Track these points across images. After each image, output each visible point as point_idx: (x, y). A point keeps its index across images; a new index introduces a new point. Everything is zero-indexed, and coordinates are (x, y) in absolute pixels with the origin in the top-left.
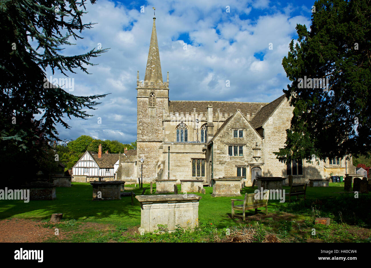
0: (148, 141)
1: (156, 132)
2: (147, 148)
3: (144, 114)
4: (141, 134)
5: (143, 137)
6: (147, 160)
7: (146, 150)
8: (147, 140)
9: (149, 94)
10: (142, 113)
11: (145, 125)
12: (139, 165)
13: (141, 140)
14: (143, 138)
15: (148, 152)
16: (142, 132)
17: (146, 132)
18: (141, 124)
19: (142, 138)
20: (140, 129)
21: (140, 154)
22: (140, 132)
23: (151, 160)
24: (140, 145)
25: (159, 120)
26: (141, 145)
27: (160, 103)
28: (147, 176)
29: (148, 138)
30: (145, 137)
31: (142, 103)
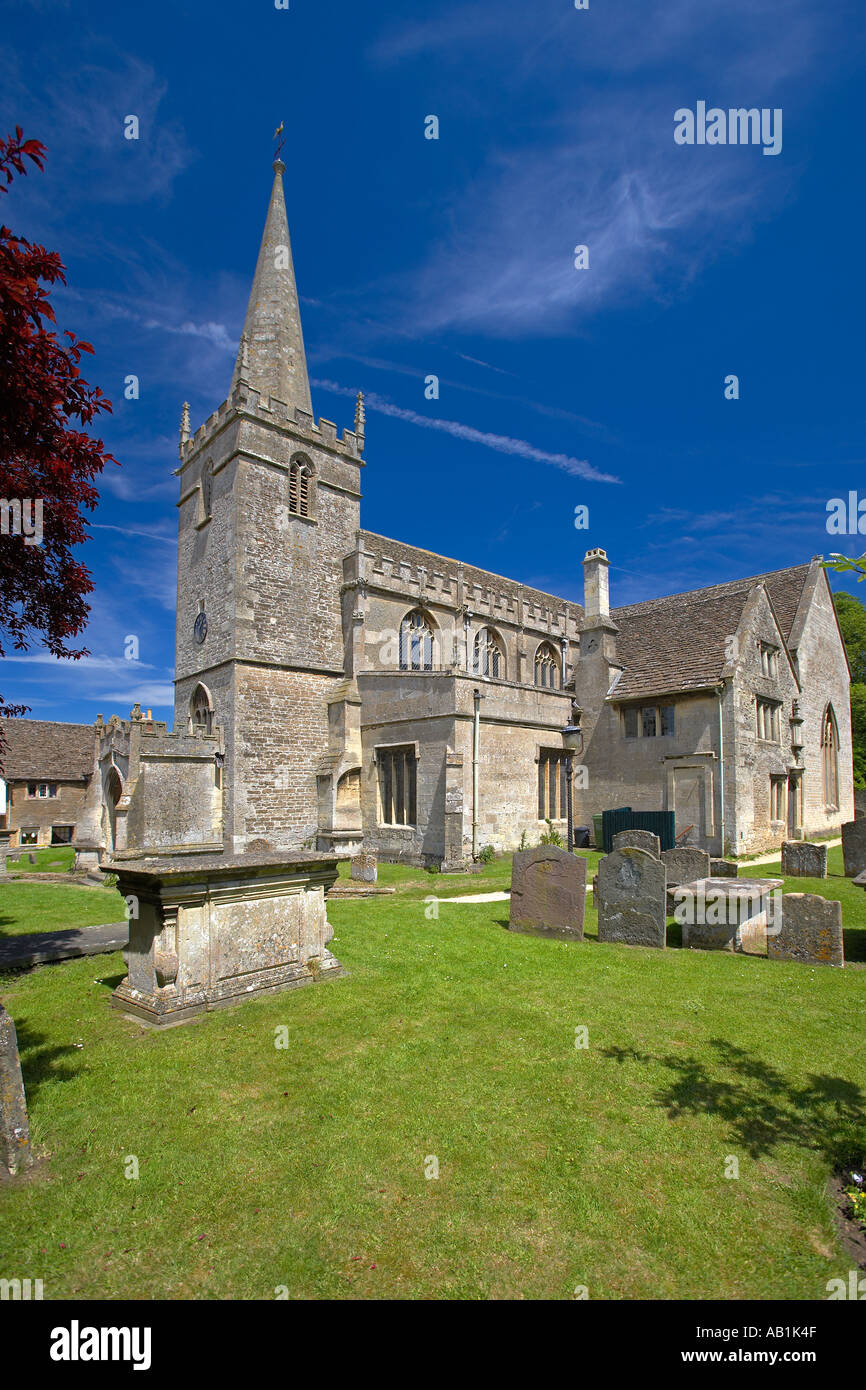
0: (285, 663)
1: (313, 630)
2: (281, 695)
3: (269, 537)
4: (255, 627)
5: (261, 639)
6: (277, 749)
7: (273, 702)
8: (278, 660)
9: (290, 454)
10: (261, 531)
11: (270, 588)
12: (244, 774)
13: (252, 657)
14: (262, 647)
15: (285, 716)
16: (257, 620)
17: (273, 621)
18: (252, 578)
19: (256, 644)
20: (251, 605)
21: (248, 719)
22: (251, 615)
23: (297, 752)
24: (247, 679)
25: (328, 579)
26: (255, 679)
27: (333, 509)
28: (277, 824)
29: (281, 647)
30: (268, 645)
31: (258, 486)
